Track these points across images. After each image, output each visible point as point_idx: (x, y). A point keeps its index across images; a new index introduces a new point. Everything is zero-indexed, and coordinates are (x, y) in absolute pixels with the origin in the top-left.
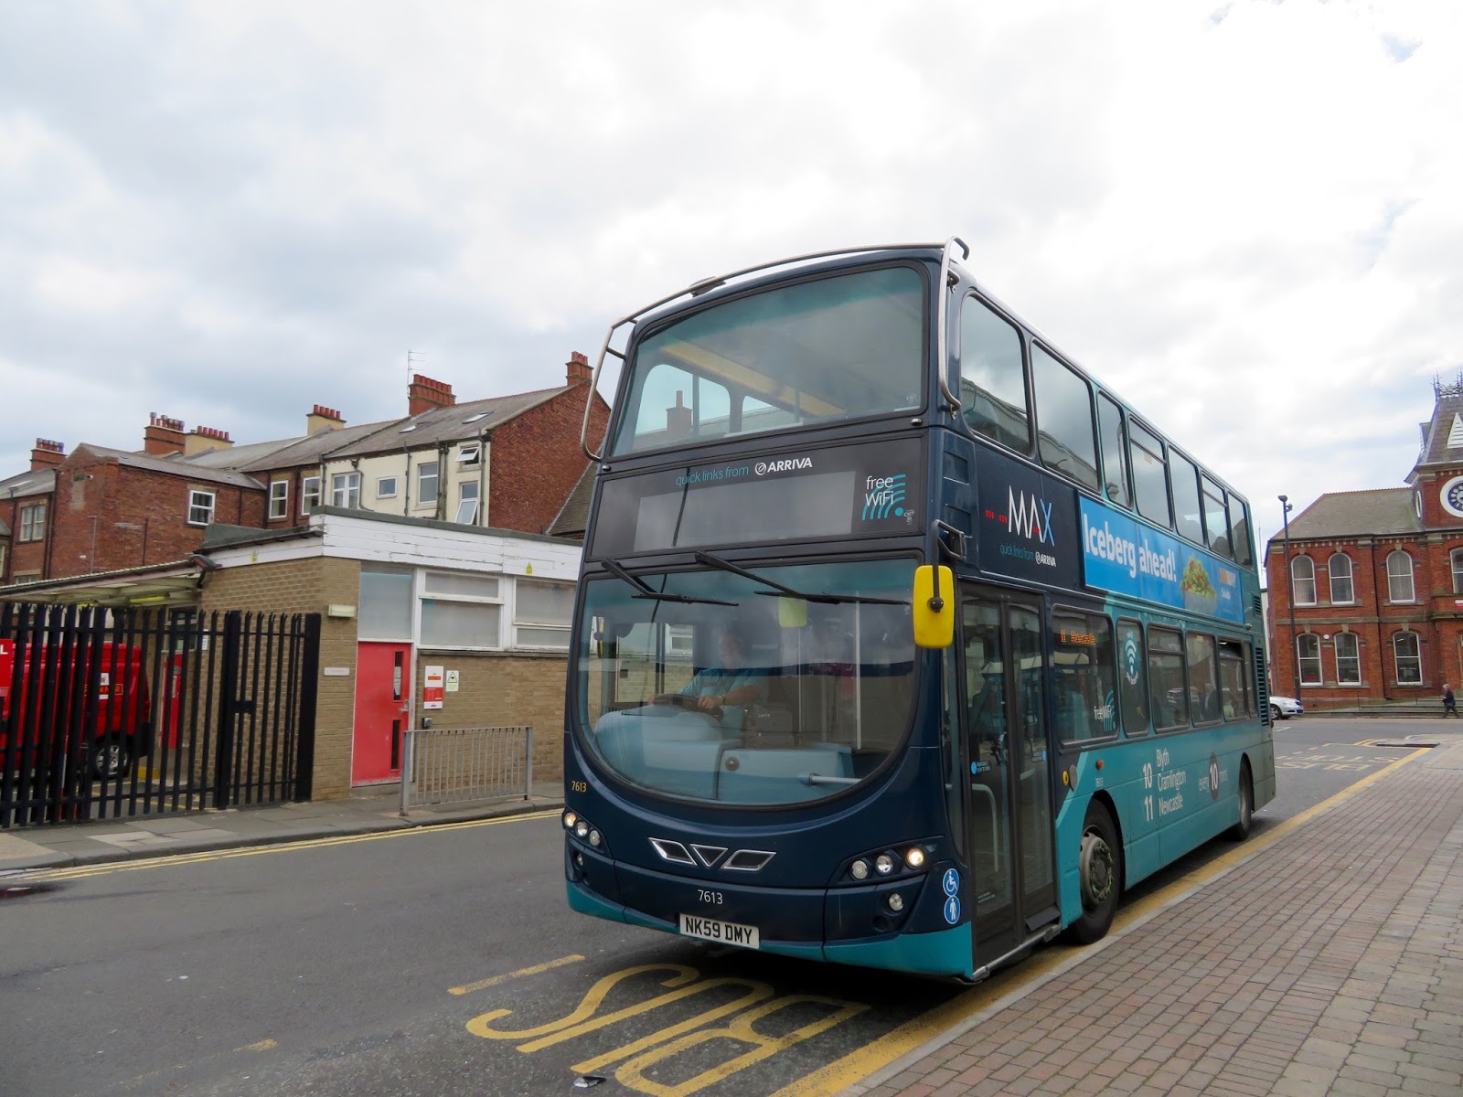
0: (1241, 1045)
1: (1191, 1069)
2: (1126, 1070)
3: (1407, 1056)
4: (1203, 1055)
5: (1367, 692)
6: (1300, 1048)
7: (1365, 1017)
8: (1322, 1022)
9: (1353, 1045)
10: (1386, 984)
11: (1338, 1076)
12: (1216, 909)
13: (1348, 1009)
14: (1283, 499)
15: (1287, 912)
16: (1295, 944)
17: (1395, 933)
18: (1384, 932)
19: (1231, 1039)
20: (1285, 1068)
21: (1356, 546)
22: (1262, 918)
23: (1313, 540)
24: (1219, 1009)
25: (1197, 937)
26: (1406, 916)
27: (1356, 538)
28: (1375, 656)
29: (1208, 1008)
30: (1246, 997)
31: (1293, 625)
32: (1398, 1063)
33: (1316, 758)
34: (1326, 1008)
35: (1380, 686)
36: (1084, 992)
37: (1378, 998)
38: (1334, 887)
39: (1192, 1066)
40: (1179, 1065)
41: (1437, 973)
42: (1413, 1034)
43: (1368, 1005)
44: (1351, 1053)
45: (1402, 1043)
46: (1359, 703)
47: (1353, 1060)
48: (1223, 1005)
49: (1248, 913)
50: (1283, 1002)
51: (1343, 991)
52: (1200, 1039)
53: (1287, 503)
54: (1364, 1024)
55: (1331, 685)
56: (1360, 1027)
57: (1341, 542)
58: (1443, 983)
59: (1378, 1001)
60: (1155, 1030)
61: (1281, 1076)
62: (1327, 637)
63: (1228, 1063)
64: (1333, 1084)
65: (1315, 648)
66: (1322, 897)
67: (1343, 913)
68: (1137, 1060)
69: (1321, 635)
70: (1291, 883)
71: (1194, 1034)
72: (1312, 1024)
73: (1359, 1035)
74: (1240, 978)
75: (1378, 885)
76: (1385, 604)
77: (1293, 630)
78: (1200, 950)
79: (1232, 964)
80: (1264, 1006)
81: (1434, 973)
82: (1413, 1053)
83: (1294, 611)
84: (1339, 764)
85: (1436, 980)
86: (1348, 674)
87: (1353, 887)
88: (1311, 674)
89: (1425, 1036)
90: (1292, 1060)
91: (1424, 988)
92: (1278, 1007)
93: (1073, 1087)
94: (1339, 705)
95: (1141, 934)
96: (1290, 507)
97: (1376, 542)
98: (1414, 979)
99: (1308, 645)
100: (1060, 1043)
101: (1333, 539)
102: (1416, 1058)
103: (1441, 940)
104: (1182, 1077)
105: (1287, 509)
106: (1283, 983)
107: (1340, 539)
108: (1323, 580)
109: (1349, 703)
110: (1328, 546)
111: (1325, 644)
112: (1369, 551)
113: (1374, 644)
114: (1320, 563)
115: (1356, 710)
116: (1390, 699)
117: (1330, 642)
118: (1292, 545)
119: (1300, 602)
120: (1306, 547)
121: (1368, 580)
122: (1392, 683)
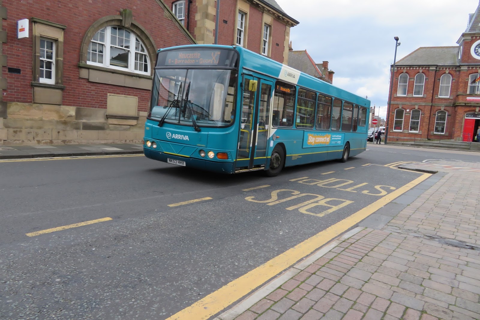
5: (420, 135)
14: (396, 39)
21: (428, 70)
23: (410, 66)
27: (429, 66)
28: (427, 120)
35: (426, 133)
46: (414, 140)
53: (398, 42)
55: (406, 131)
57: (422, 68)
62: (408, 110)
65: (402, 115)
69: (406, 110)
76: (436, 98)
86: (414, 127)
88: (398, 126)
94: (407, 140)
96: (399, 44)
97: (438, 69)
99: (400, 113)
101: (419, 66)
107: (422, 66)
108: (411, 85)
109: (411, 140)
110: (416, 69)
111: (407, 113)
112: (434, 72)
113: (427, 115)
114: (412, 77)
115: (413, 143)
116: (429, 139)
117: (409, 113)
118: (401, 68)
119: (400, 94)
120: (406, 69)
121: (431, 86)
122: (432, 132)
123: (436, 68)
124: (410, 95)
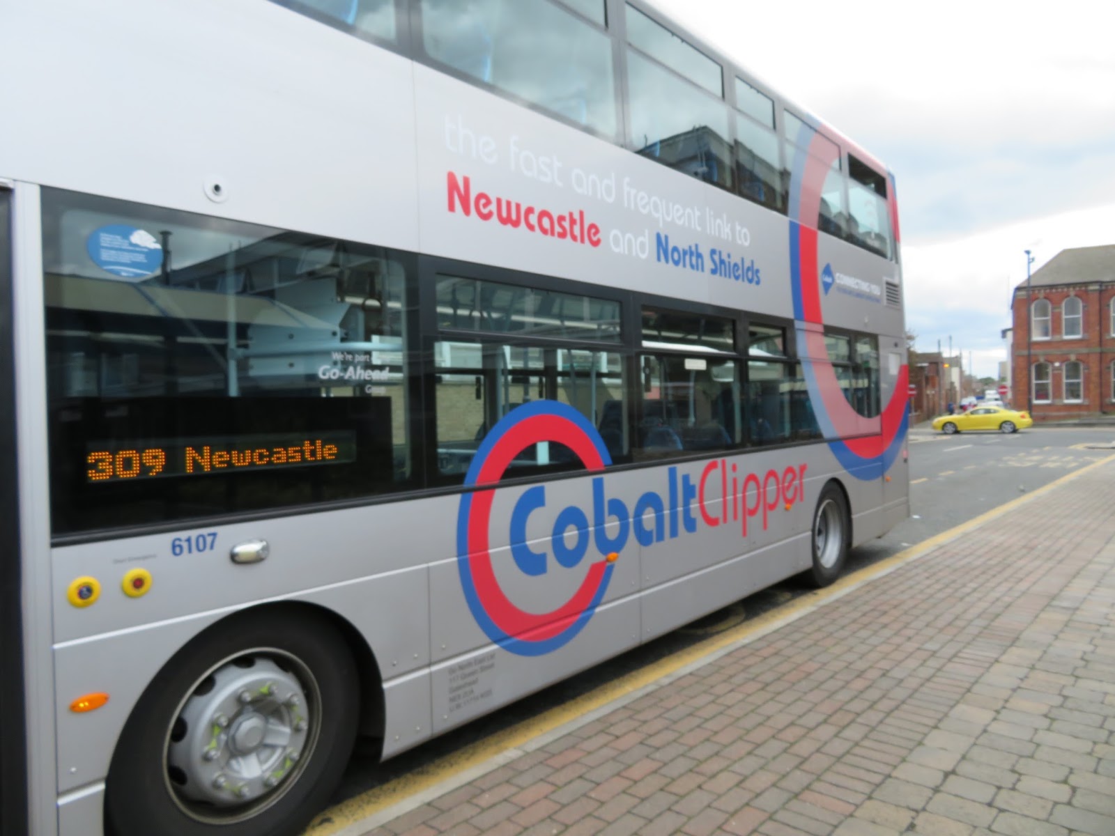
0: (892, 711)
1: (836, 735)
2: (773, 737)
3: (1046, 722)
4: (853, 721)
5: (1087, 408)
6: (946, 715)
7: (1016, 683)
8: (976, 688)
9: (998, 712)
10: (1045, 652)
11: (975, 744)
12: (911, 583)
13: (1002, 677)
14: (1028, 252)
15: (973, 585)
16: (970, 615)
17: (1065, 604)
18: (1055, 603)
19: (885, 705)
20: (926, 735)
21: (1086, 292)
22: (949, 591)
23: (1052, 287)
24: (884, 675)
25: (885, 608)
26: (1078, 588)
27: (1086, 284)
28: (1095, 379)
29: (873, 674)
30: (912, 664)
31: (1029, 356)
32: (1036, 730)
33: (1035, 458)
34: (983, 674)
35: (1097, 402)
36: (765, 658)
37: (1033, 665)
38: (1021, 563)
39: (840, 732)
40: (826, 732)
41: (1095, 642)
42: (1058, 701)
43: (1022, 672)
44: (995, 719)
45: (1045, 709)
46: (1079, 416)
47: (995, 728)
48: (888, 671)
49: (937, 587)
50: (944, 669)
51: (1004, 658)
52: (856, 706)
53: (1031, 256)
54: (1014, 690)
55: (1058, 402)
56: (1009, 692)
57: (1074, 288)
58: (1099, 651)
59: (1033, 668)
60: (814, 697)
61: (920, 743)
62: (1057, 364)
63: (873, 729)
64: (967, 752)
65: (1047, 374)
66: (1009, 572)
67: (1023, 586)
68: (788, 726)
69: (1052, 363)
70: (982, 560)
71: (852, 700)
72: (964, 690)
73: (1006, 701)
74: (911, 646)
75: (1060, 562)
76: (1108, 338)
77: (1029, 359)
78: (884, 620)
79: (909, 632)
80: (924, 673)
81: (1091, 641)
82: (1053, 720)
83: (1031, 345)
84: (1053, 463)
85: (1091, 648)
86: (1074, 393)
87: (1037, 563)
88: (1042, 394)
89: (1069, 703)
90: (936, 727)
91: (1079, 654)
92: (939, 674)
93: (717, 754)
94: (1065, 417)
95: (837, 605)
96: (1033, 259)
97: (1104, 288)
98: (1074, 646)
99: (1041, 372)
100: (723, 708)
101: (1068, 285)
102: (1056, 725)
103: (1105, 610)
104: (825, 743)
105: (1031, 261)
106: (949, 651)
107: (1074, 285)
108: (1057, 319)
109: (1071, 417)
110: (1063, 292)
111: (1055, 369)
112: (1097, 294)
113: (1095, 368)
114: (1056, 304)
115: (1076, 421)
116: (1105, 413)
117: (1059, 369)
118: (1033, 291)
119: (1037, 337)
120: (1045, 293)
121: (1094, 319)
122: (1107, 400)
123: (1101, 286)
124: (1057, 338)
